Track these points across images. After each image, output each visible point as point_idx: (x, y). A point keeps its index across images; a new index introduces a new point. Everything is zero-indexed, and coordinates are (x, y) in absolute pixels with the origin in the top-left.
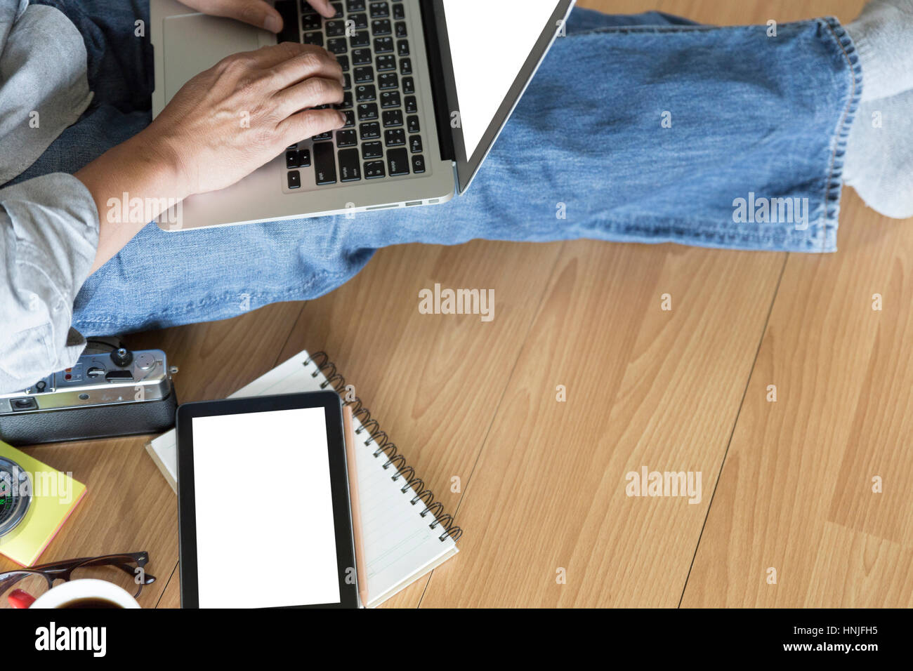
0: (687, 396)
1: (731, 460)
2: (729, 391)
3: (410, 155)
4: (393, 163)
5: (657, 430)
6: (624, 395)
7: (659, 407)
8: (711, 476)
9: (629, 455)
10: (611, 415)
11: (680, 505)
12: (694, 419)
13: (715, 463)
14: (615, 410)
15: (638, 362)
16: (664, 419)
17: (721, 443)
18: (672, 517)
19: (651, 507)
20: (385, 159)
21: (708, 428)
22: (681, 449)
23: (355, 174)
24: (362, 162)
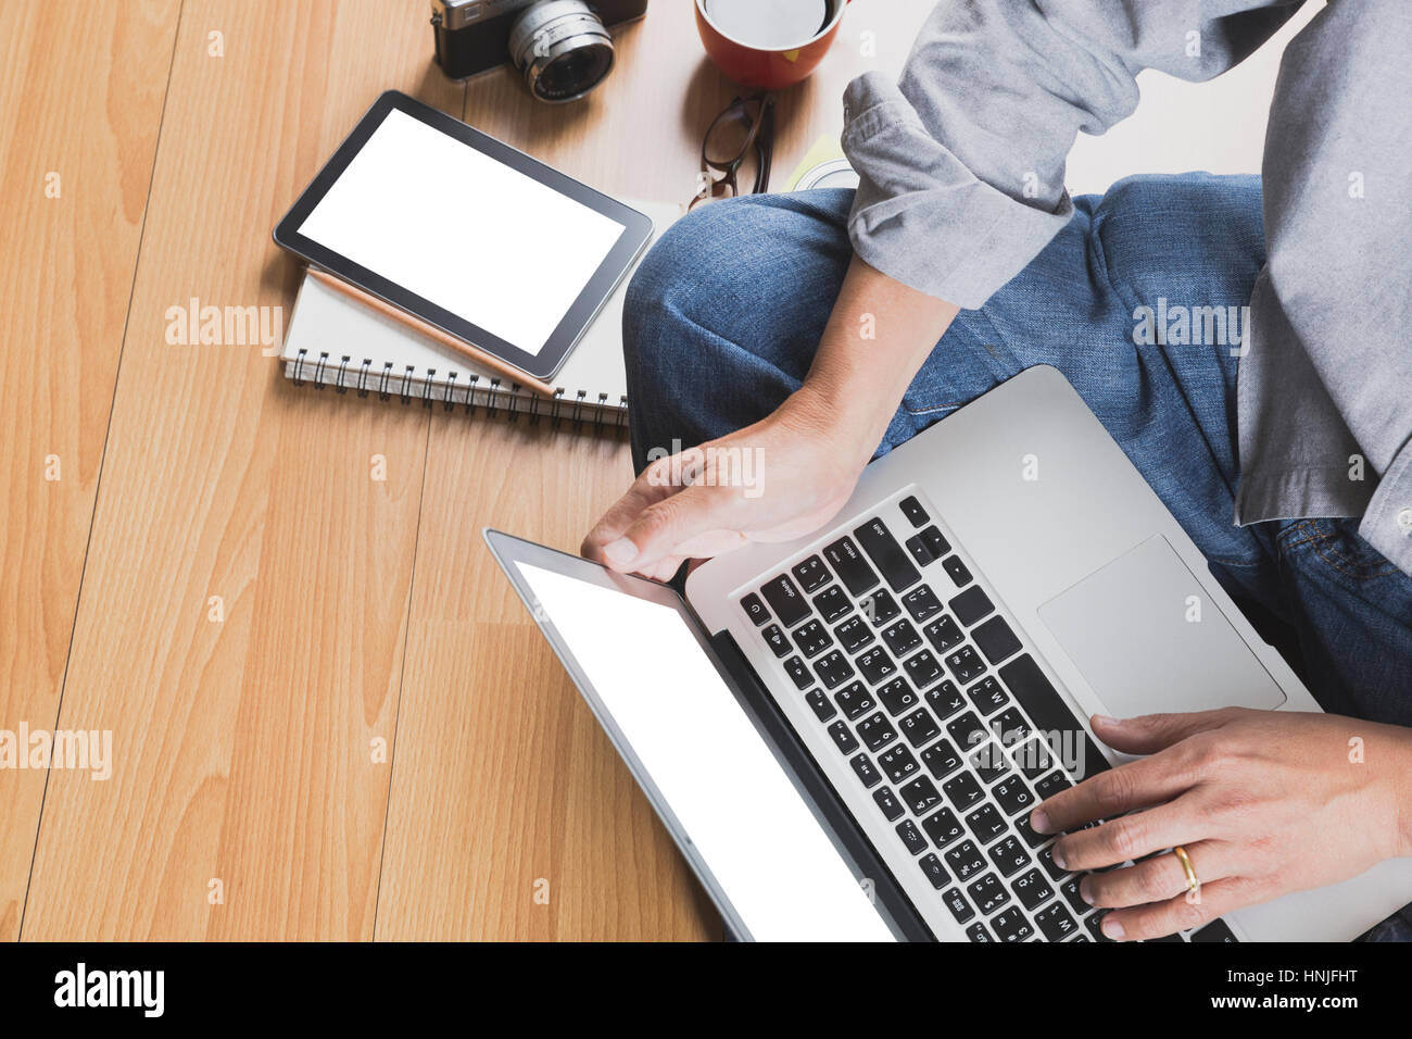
0: (165, 550)
1: (92, 476)
2: (105, 575)
3: (775, 619)
4: (791, 594)
5: (200, 491)
6: (255, 528)
7: (201, 525)
8: (116, 447)
9: (232, 447)
10: (267, 496)
11: (153, 398)
12: (150, 521)
13: (112, 467)
14: (263, 504)
15: (245, 583)
16: (192, 510)
17: (108, 497)
18: (160, 380)
19: (190, 386)
20: (809, 598)
21: (129, 513)
22: (162, 474)
23: (834, 554)
24: (837, 580)
